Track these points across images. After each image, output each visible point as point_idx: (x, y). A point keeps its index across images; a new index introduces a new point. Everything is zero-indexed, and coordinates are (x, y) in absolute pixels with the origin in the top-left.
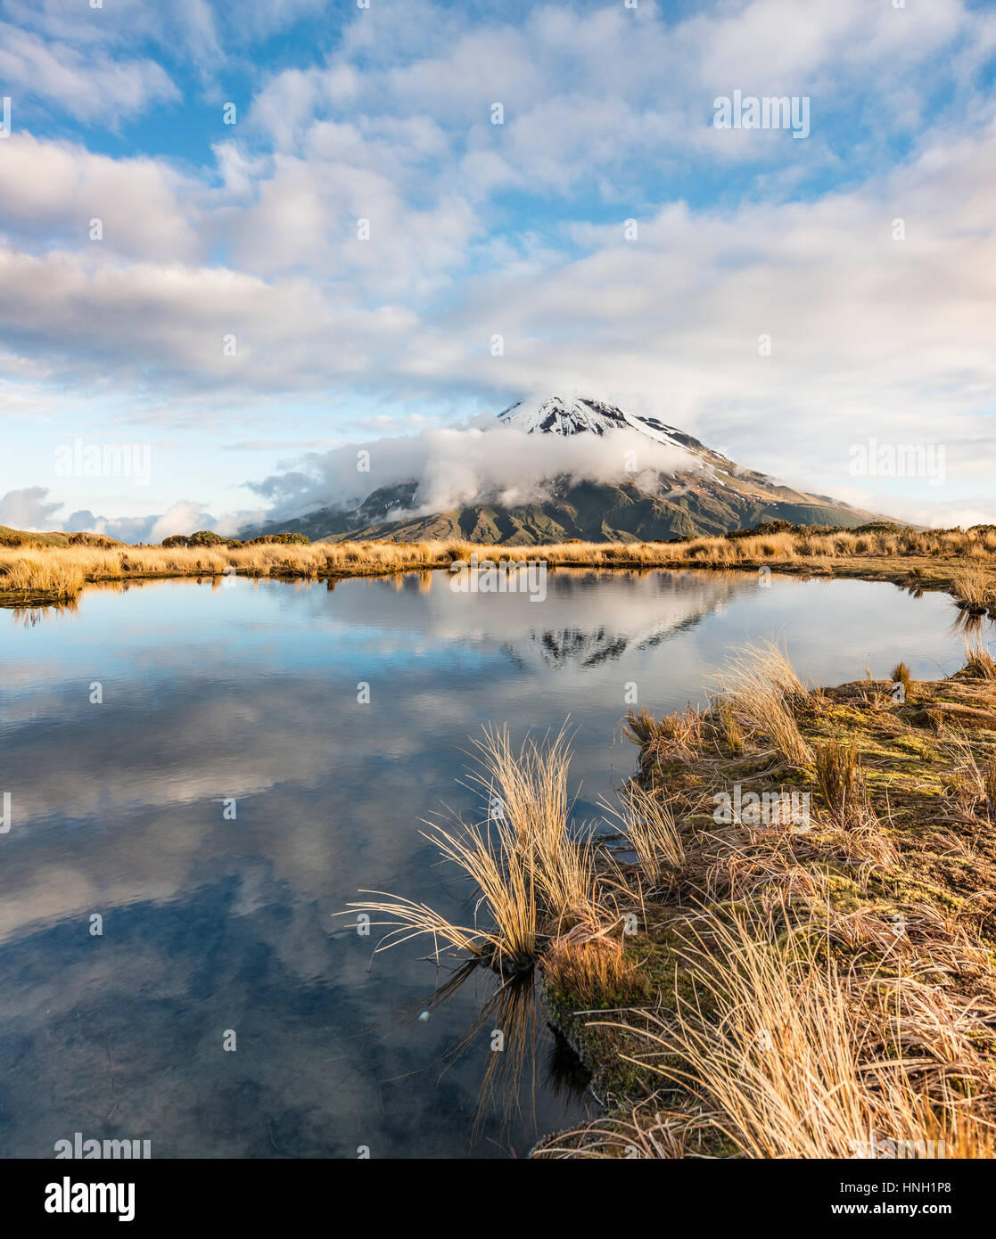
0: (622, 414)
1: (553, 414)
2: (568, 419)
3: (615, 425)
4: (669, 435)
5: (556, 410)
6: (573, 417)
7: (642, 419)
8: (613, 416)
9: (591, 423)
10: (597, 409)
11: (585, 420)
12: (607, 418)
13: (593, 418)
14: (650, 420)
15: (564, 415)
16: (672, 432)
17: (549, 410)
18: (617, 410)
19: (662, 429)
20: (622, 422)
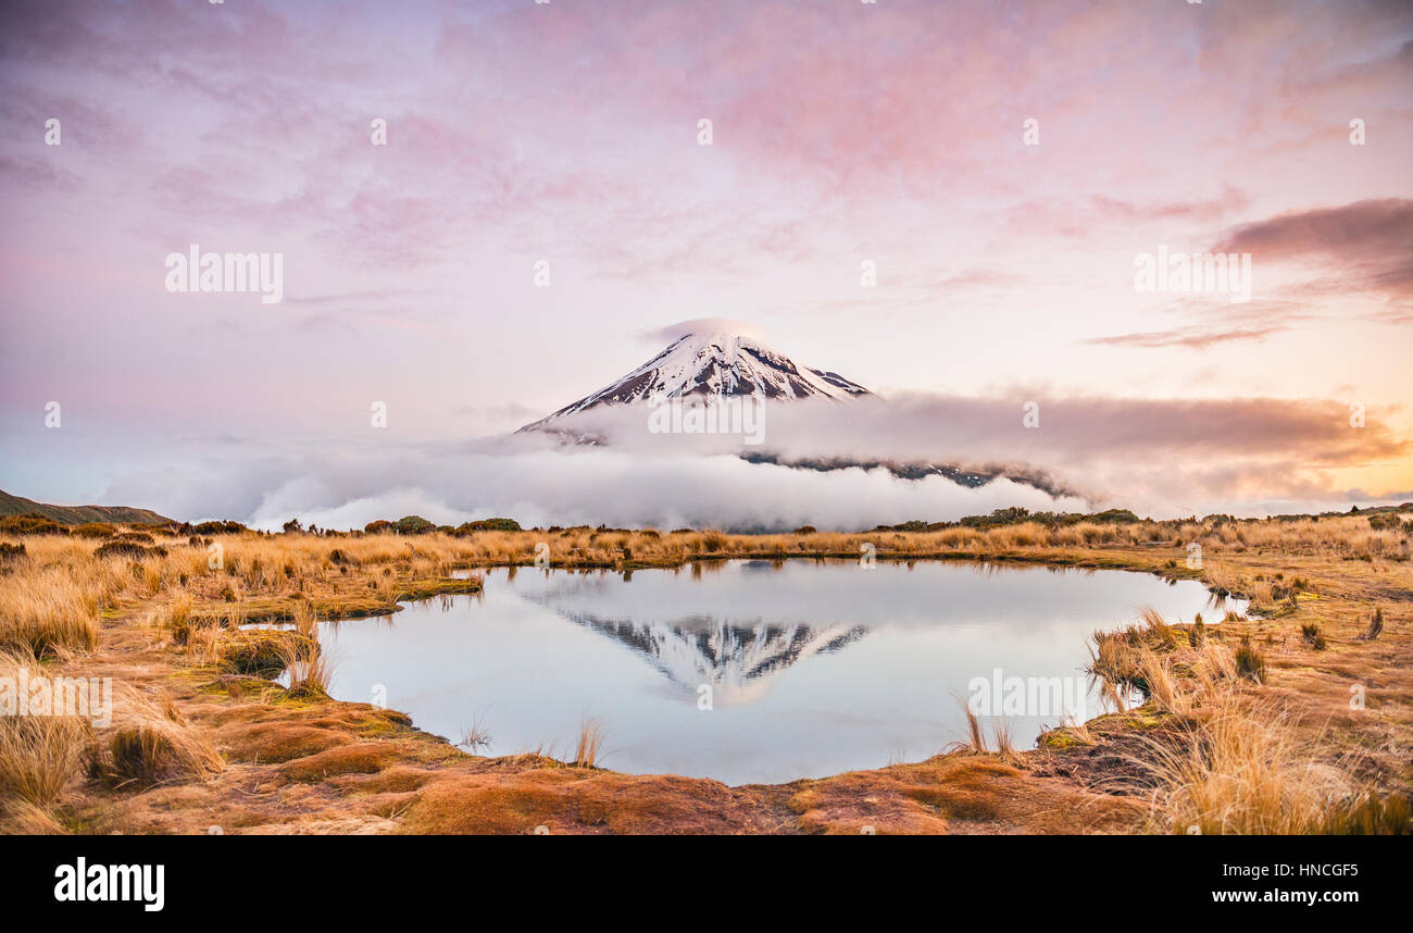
0: (794, 367)
1: (711, 365)
2: (729, 372)
3: (786, 379)
4: (850, 392)
5: (714, 360)
6: (735, 369)
7: (818, 373)
8: (783, 368)
9: (756, 376)
10: (764, 360)
11: (750, 373)
12: (776, 371)
13: (757, 371)
14: (828, 374)
15: (724, 366)
16: (855, 389)
17: (706, 360)
18: (788, 361)
19: (842, 386)
20: (794, 377)
